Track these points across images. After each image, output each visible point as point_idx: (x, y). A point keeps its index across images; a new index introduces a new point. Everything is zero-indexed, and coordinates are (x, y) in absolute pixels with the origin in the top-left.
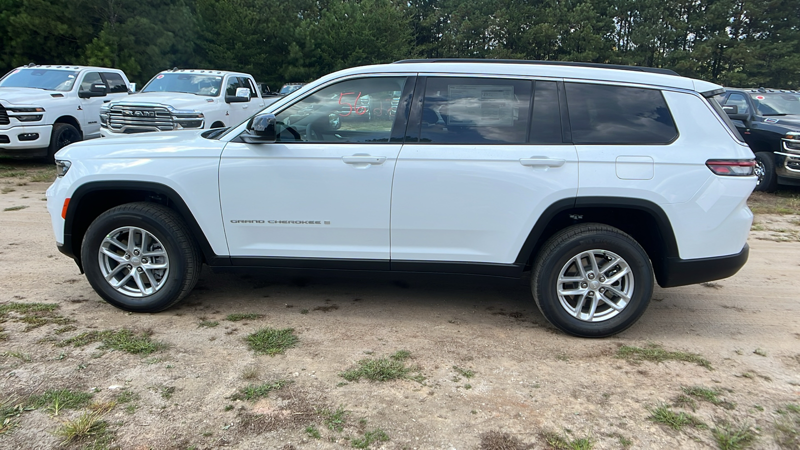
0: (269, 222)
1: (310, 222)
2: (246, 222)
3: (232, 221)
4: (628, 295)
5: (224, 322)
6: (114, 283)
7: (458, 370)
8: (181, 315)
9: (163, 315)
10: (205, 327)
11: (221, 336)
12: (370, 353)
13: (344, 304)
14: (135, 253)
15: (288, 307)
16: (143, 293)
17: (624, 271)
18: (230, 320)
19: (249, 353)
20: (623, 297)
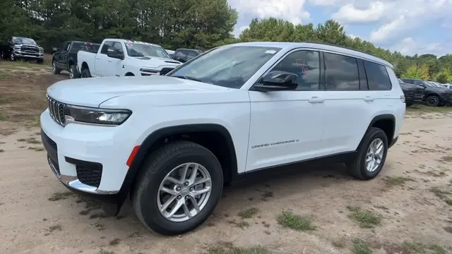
0: (271, 144)
2: (259, 146)
3: (252, 148)
4: (381, 157)
5: (246, 220)
6: (168, 215)
7: (379, 208)
8: (213, 225)
9: (200, 229)
10: (245, 228)
11: (266, 229)
12: (341, 212)
13: (268, 190)
14: (185, 184)
15: (251, 199)
16: (189, 216)
17: (382, 146)
18: (246, 217)
19: (303, 233)
20: (380, 158)
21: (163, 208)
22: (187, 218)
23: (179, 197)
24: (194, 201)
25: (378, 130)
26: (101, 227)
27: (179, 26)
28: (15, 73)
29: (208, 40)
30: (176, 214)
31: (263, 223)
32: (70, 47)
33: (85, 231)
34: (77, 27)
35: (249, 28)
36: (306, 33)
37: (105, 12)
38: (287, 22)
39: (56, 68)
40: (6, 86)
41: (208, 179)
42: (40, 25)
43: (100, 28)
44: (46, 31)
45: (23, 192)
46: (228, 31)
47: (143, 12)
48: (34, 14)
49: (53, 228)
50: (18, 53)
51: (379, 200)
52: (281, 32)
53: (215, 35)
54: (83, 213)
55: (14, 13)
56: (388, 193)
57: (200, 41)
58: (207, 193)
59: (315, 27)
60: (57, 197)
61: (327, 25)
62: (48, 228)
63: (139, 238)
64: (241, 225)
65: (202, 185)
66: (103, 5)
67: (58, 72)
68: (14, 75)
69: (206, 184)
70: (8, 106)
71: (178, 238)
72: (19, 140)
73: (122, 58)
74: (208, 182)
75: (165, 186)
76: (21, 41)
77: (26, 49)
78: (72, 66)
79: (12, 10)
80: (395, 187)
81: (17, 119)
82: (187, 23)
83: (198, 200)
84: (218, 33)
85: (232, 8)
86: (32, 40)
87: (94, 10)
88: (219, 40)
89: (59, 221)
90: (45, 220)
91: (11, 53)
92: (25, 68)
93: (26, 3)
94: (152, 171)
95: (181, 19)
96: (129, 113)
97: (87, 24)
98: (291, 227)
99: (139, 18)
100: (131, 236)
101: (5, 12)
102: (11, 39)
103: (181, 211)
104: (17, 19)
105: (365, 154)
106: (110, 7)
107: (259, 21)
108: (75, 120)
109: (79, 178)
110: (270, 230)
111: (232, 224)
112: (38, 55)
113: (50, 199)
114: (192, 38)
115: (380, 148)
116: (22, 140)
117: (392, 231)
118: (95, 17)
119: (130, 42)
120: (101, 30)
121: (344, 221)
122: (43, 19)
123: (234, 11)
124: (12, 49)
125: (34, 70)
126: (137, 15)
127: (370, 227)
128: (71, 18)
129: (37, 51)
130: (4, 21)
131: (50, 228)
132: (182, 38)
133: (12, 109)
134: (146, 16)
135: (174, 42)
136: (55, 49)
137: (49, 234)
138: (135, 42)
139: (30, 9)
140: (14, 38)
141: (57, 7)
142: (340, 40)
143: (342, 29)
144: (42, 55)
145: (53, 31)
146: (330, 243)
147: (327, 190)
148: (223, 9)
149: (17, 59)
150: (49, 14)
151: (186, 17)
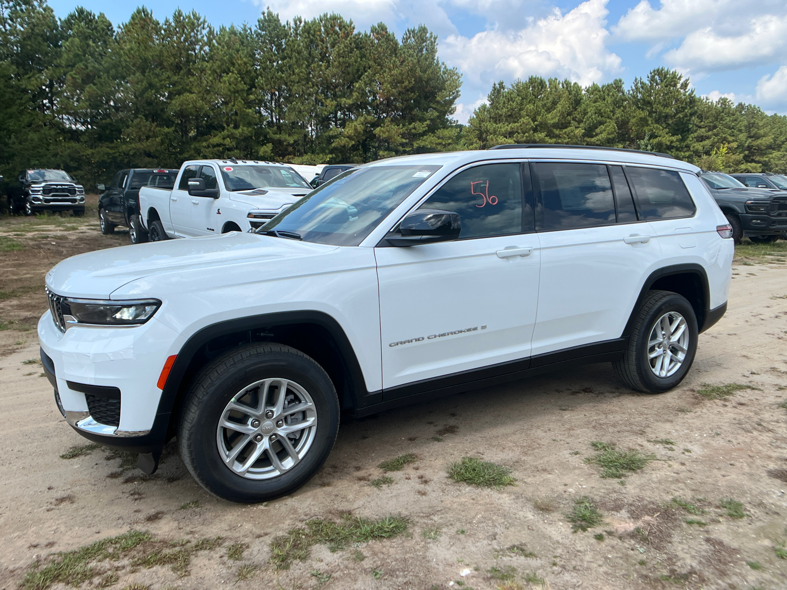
0: (429, 338)
1: (469, 330)
2: (405, 343)
3: (390, 346)
4: (685, 347)
5: (389, 474)
6: (239, 468)
7: (656, 442)
8: (328, 484)
9: (304, 492)
10: (384, 486)
11: (422, 487)
12: (576, 453)
13: (452, 422)
14: (267, 416)
15: (411, 439)
16: (280, 470)
17: (683, 327)
18: (391, 470)
19: (487, 491)
20: (682, 350)
21: (228, 457)
22: (277, 473)
23: (258, 437)
24: (289, 445)
25: (668, 296)
26: (137, 496)
27: (344, 114)
28: (32, 239)
29: (403, 136)
30: (255, 465)
31: (421, 477)
32: (127, 181)
33: (112, 502)
34: (148, 138)
35: (488, 103)
36: (609, 100)
37: (200, 103)
38: (567, 83)
39: (106, 221)
40: (15, 266)
41: (308, 403)
42: (78, 141)
43: (192, 134)
44: (89, 151)
45: (21, 448)
46: (445, 113)
47: (273, 94)
48: (68, 122)
49: (62, 500)
50: (39, 200)
51: (664, 430)
52: (554, 103)
53: (417, 124)
54: (113, 476)
55: (30, 125)
56: (689, 415)
57: (386, 140)
58: (310, 428)
59: (628, 87)
60: (74, 453)
61: (652, 79)
62: (53, 500)
63: (198, 510)
64: (377, 484)
65: (300, 416)
66: (195, 90)
67: (110, 229)
68: (31, 243)
69: (308, 413)
70: (15, 302)
71: (261, 507)
72: (25, 363)
73: (216, 195)
74: (310, 409)
75: (231, 419)
76: (43, 176)
77: (50, 191)
78: (133, 217)
79: (26, 119)
80: (708, 403)
81: (27, 326)
82: (359, 107)
83: (295, 442)
84: (422, 120)
85: (450, 67)
86: (63, 173)
87: (176, 102)
88: (424, 133)
89: (74, 489)
90: (49, 489)
91: (25, 201)
92: (51, 227)
93: (51, 102)
94: (202, 395)
95: (346, 101)
96: (158, 303)
97: (166, 130)
98: (469, 481)
99: (266, 108)
100: (183, 508)
101: (11, 124)
102: (24, 173)
103: (264, 460)
104: (33, 136)
105: (644, 343)
106: (208, 92)
107: (508, 87)
108: (79, 322)
109: (92, 414)
110: (428, 488)
111: (362, 483)
112: (75, 200)
113: (63, 457)
114: (373, 137)
115: (679, 331)
116: (30, 362)
117: (660, 482)
118: (181, 114)
119: (229, 163)
120: (195, 138)
121: (575, 468)
122: (83, 128)
123: (452, 73)
124: (28, 194)
125: (68, 229)
126: (260, 102)
127: (619, 477)
128: (136, 121)
129: (72, 191)
130: (11, 141)
131: (57, 500)
132: (350, 137)
133: (20, 307)
134: (277, 101)
135: (335, 149)
136: (101, 187)
137: (52, 509)
138: (240, 163)
139: (59, 112)
140: (30, 172)
141: (107, 102)
142: (684, 108)
143: (685, 85)
144: (82, 200)
145: (104, 150)
146: (530, 505)
147: (567, 415)
148: (429, 71)
149: (38, 211)
150: (93, 117)
151: (355, 94)
